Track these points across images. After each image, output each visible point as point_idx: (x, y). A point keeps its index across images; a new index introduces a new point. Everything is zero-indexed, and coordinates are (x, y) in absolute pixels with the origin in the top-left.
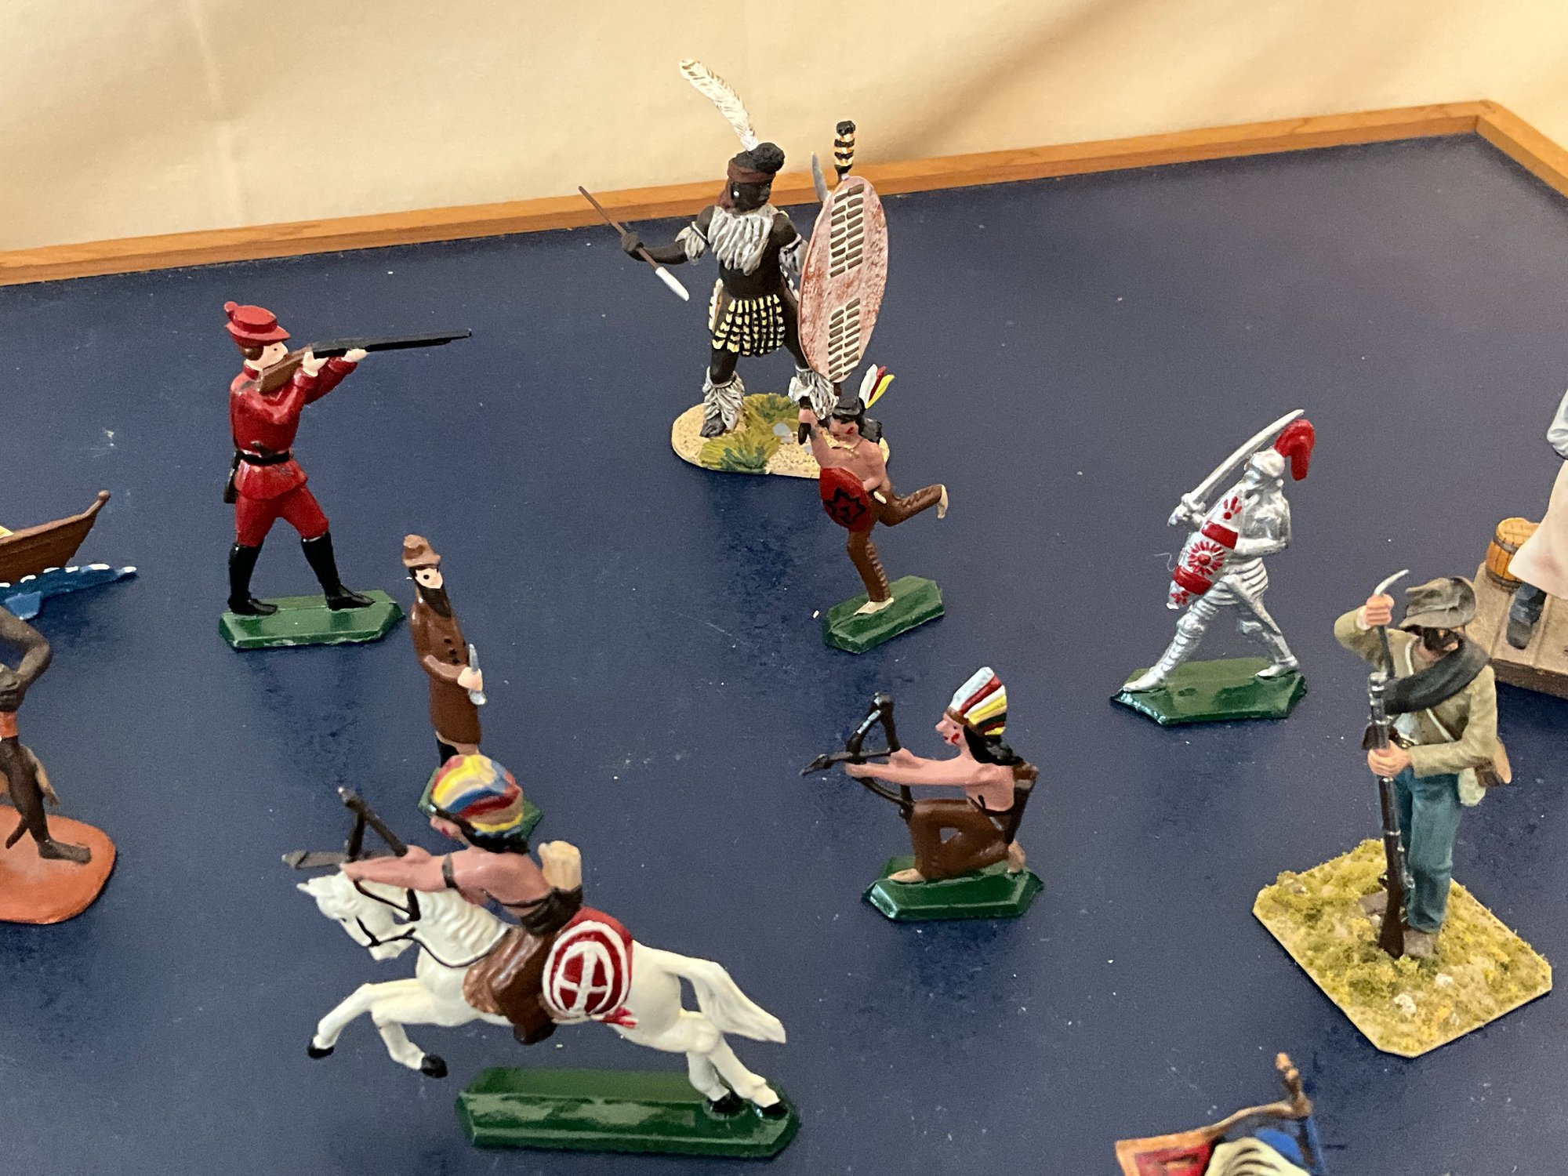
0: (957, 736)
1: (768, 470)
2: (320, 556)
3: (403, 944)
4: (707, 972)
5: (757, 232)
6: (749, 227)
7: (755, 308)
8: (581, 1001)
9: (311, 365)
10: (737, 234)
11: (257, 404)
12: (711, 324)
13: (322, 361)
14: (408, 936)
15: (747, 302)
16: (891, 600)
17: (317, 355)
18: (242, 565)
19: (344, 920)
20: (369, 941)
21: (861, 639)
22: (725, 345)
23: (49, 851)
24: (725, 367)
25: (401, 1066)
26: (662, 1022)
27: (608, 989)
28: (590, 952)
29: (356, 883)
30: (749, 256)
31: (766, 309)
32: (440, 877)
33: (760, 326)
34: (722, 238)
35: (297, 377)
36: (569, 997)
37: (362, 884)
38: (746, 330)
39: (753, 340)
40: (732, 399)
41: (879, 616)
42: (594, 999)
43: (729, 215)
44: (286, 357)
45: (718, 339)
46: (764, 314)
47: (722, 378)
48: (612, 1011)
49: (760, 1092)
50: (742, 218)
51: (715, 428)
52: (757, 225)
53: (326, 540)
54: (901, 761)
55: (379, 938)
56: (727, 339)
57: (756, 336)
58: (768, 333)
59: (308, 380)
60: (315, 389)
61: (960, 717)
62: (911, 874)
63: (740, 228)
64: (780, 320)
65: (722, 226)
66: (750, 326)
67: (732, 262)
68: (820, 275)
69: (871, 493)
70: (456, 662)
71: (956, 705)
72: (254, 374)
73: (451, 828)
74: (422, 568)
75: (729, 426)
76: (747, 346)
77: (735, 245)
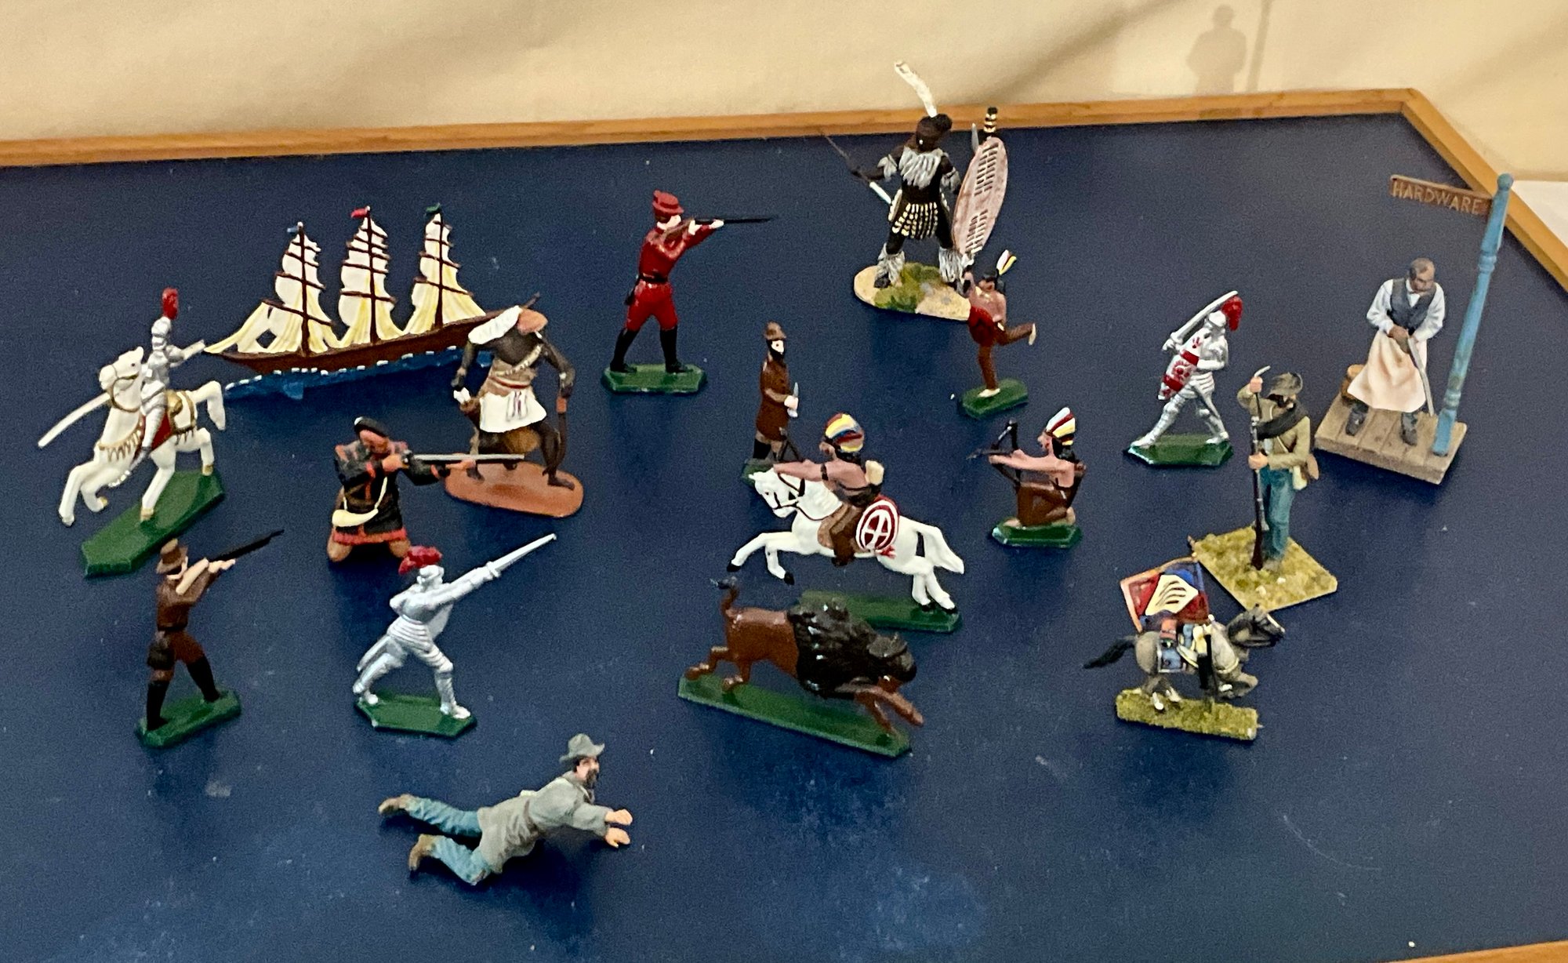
0: (1048, 444)
1: (917, 311)
2: (669, 340)
3: (792, 509)
4: (933, 533)
5: (930, 165)
6: (925, 162)
7: (922, 209)
8: (874, 540)
9: (693, 228)
10: (918, 166)
11: (662, 249)
12: (891, 217)
13: (698, 227)
14: (794, 505)
15: (917, 206)
16: (998, 391)
17: (697, 223)
18: (624, 342)
19: (767, 494)
20: (776, 505)
21: (981, 411)
22: (901, 231)
23: (553, 482)
24: (896, 244)
25: (774, 577)
26: (906, 559)
27: (888, 535)
28: (883, 515)
29: (779, 474)
30: (924, 179)
31: (929, 211)
32: (820, 474)
33: (924, 221)
34: (907, 169)
35: (684, 236)
36: (869, 537)
37: (783, 476)
38: (915, 223)
39: (917, 230)
40: (897, 265)
41: (991, 398)
42: (881, 539)
43: (914, 153)
44: (680, 224)
45: (897, 227)
46: (927, 214)
47: (892, 251)
48: (886, 548)
49: (945, 601)
50: (922, 156)
51: (883, 282)
52: (931, 161)
53: (674, 332)
54: (1018, 456)
55: (782, 505)
56: (903, 228)
57: (920, 227)
58: (927, 227)
59: (690, 236)
60: (693, 241)
61: (1050, 434)
62: (1014, 523)
63: (920, 162)
64: (936, 218)
65: (908, 160)
66: (918, 221)
67: (913, 182)
68: (968, 195)
69: (996, 323)
70: (783, 393)
71: (1049, 427)
72: (661, 231)
73: (831, 448)
74: (776, 340)
75: (892, 282)
76: (914, 233)
77: (916, 172)
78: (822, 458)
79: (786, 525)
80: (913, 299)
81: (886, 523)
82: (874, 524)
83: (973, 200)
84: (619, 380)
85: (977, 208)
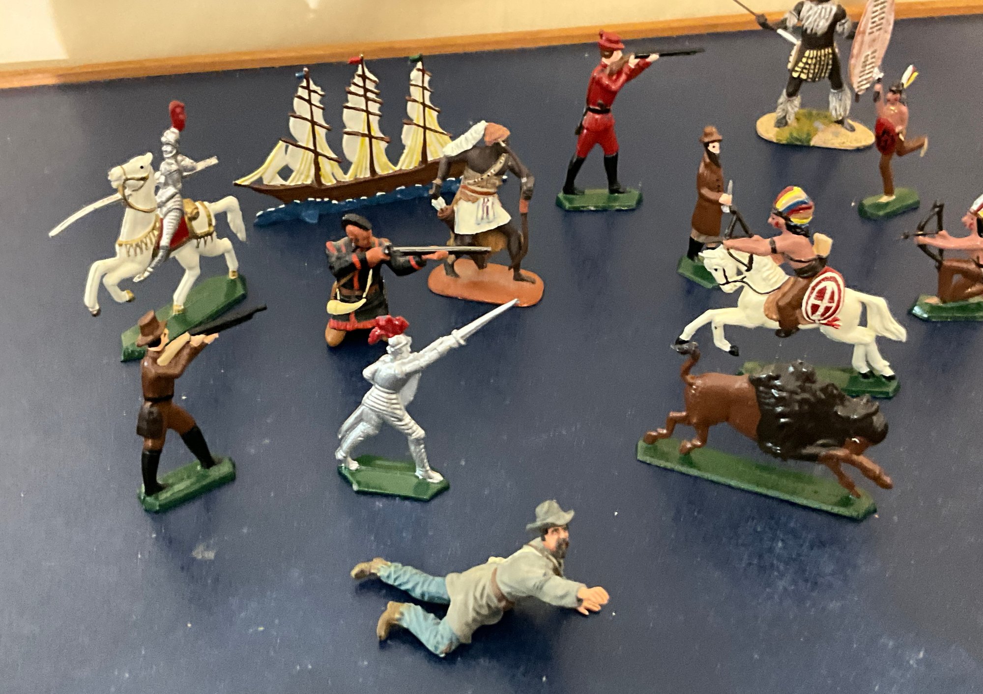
0: (971, 224)
1: (812, 143)
2: (611, 165)
3: (739, 284)
4: (879, 303)
5: (828, 13)
6: (824, 10)
7: (819, 54)
8: (821, 310)
9: (633, 62)
10: (817, 14)
11: (606, 81)
12: (790, 66)
13: (637, 60)
14: (742, 281)
15: (815, 52)
16: (894, 197)
17: (636, 57)
18: (574, 168)
19: (716, 270)
20: (725, 281)
21: (881, 213)
22: (800, 75)
23: (518, 278)
24: (795, 87)
25: (720, 350)
26: (850, 328)
27: (834, 305)
28: (830, 286)
29: (728, 249)
30: (822, 26)
31: (825, 55)
32: (769, 248)
33: (820, 65)
34: (808, 18)
35: (626, 70)
36: (815, 308)
37: (732, 251)
38: (812, 67)
39: (814, 73)
40: (792, 107)
41: (887, 204)
42: (827, 309)
43: (813, 5)
44: (622, 58)
45: (797, 71)
46: (823, 58)
47: (791, 95)
48: (830, 319)
49: (884, 368)
50: (820, 6)
51: (782, 123)
52: (828, 10)
53: (615, 158)
54: (943, 237)
55: (730, 280)
56: (802, 72)
57: (816, 71)
58: (822, 69)
59: (631, 70)
60: (634, 73)
61: (976, 213)
62: (934, 300)
63: (819, 11)
64: (830, 62)
65: (808, 11)
66: (815, 65)
67: (812, 30)
68: (864, 32)
69: (898, 134)
70: (719, 191)
71: (975, 207)
72: (605, 66)
73: (782, 221)
74: (713, 142)
75: (789, 122)
76: (811, 76)
77: (815, 21)
78: (771, 232)
79: (731, 300)
80: (808, 134)
81: (833, 293)
82: (821, 294)
83: (867, 38)
84: (570, 201)
85: (870, 46)
